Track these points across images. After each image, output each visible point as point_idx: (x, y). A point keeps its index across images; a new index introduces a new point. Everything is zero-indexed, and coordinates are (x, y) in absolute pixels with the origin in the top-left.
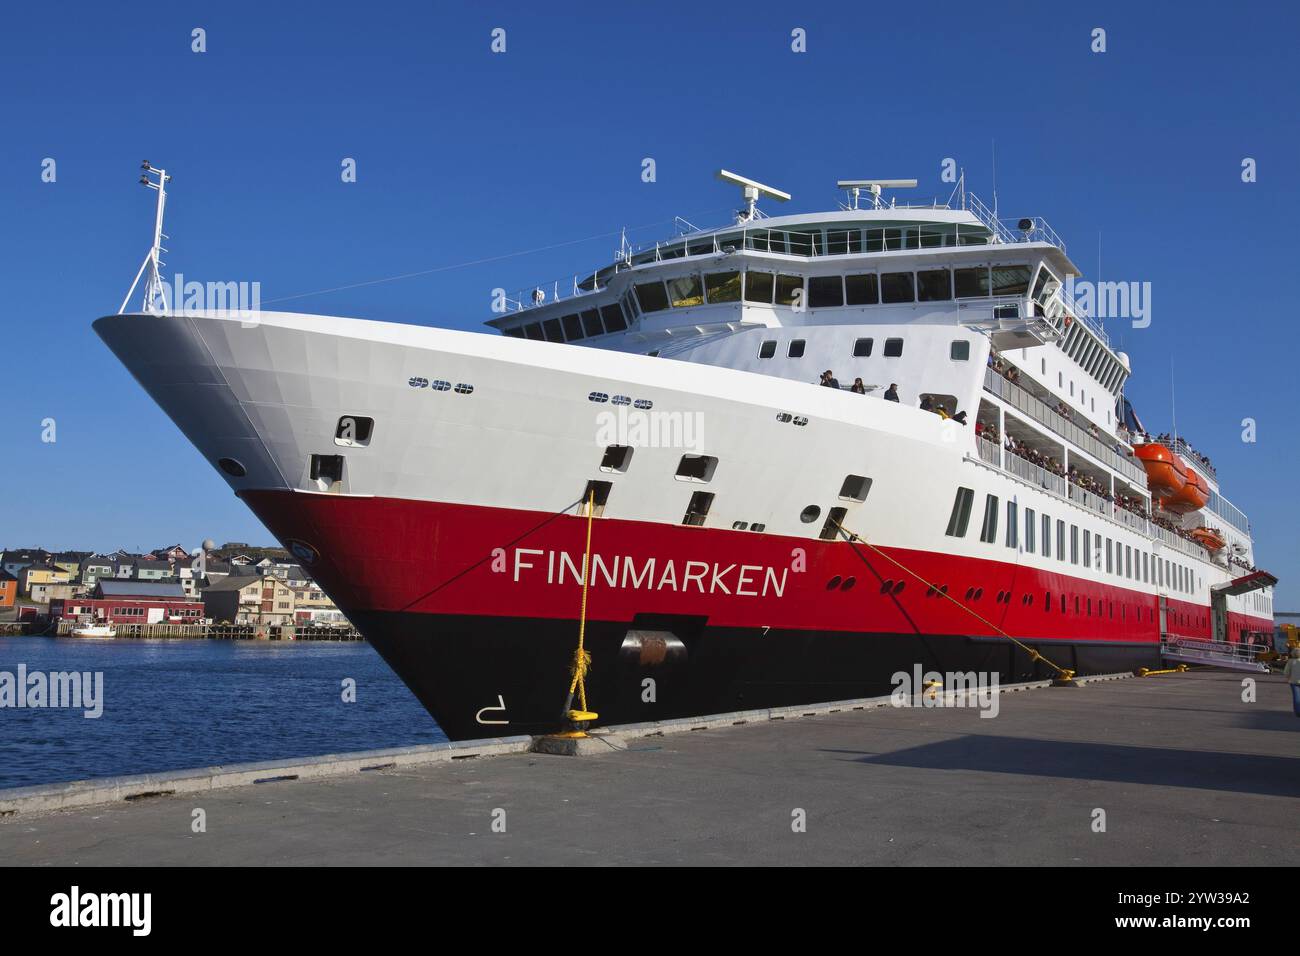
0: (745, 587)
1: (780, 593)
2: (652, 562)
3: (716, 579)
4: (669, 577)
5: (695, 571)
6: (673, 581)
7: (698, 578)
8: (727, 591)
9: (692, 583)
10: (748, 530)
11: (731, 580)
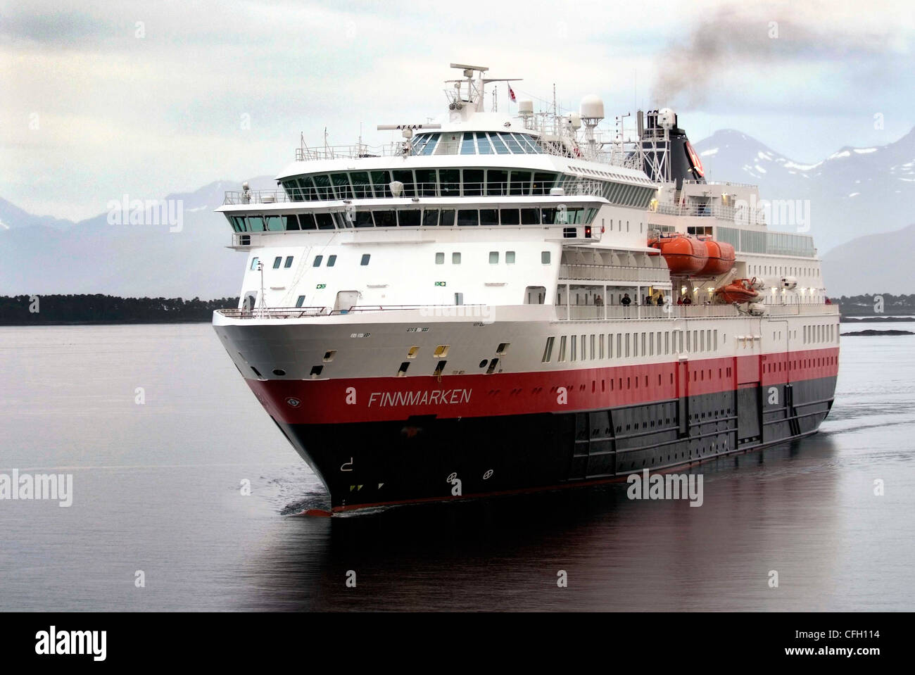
0: (454, 399)
1: (467, 401)
2: (419, 393)
3: (443, 397)
4: (425, 398)
5: (435, 394)
6: (426, 401)
7: (436, 398)
8: (446, 403)
9: (433, 400)
10: (458, 374)
11: (448, 398)
